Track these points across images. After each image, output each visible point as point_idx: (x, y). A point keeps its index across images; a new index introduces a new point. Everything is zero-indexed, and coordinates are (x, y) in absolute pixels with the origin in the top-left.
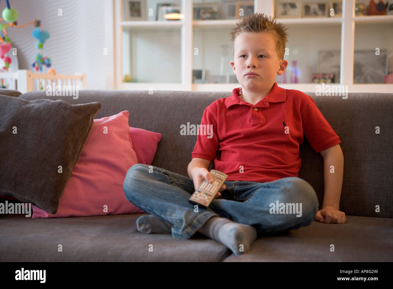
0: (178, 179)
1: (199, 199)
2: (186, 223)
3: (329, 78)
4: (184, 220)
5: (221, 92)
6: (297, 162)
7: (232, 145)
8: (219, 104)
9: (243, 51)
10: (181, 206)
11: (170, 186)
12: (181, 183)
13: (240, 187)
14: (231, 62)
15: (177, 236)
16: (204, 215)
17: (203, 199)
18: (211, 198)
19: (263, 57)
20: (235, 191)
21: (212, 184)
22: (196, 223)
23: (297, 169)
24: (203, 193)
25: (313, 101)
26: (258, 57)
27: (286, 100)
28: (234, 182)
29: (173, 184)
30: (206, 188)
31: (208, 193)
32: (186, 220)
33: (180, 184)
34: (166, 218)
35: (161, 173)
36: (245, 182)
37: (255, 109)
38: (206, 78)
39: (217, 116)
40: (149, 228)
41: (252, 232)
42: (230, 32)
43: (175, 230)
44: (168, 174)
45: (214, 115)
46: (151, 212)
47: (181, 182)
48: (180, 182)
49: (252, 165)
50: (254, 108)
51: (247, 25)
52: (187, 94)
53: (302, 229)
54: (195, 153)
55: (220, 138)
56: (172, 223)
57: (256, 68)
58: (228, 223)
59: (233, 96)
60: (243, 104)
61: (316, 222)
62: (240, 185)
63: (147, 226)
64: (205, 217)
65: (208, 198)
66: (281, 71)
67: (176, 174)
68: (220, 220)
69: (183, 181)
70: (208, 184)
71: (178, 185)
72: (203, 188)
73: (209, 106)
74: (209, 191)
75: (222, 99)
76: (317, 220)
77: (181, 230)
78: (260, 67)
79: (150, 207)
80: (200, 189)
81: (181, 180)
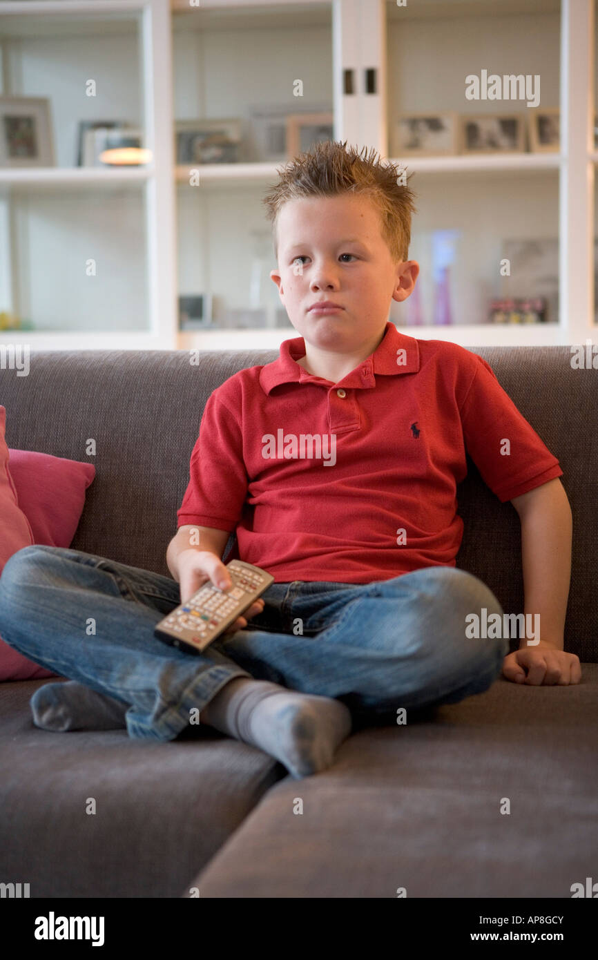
0: (141, 582)
1: (180, 630)
2: (163, 699)
3: (534, 310)
4: (158, 690)
5: (251, 351)
6: (451, 529)
7: (282, 490)
8: (244, 381)
9: (300, 247)
10: (152, 653)
11: (121, 600)
12: (149, 591)
13: (306, 597)
14: (273, 273)
15: (140, 734)
16: (212, 676)
17: (192, 628)
18: (216, 631)
19: (353, 259)
20: (291, 608)
21: (227, 595)
22: (192, 696)
23: (452, 547)
24: (196, 614)
25: (489, 369)
26: (339, 259)
27: (418, 367)
28: (289, 586)
29: (128, 596)
30: (206, 602)
31: (211, 615)
32: (165, 691)
33: (146, 595)
34: (111, 687)
35: (95, 568)
36: (319, 584)
37: (338, 393)
38: (214, 316)
39: (241, 415)
40: (66, 715)
41: (339, 716)
42: (263, 198)
43: (134, 718)
44: (116, 569)
45: (234, 412)
46: (72, 673)
47: (149, 589)
48: (146, 589)
49: (335, 539)
50: (336, 390)
51: (303, 178)
52: (162, 357)
53: (469, 702)
54: (187, 512)
55: (251, 472)
56: (126, 699)
57: (334, 289)
58: (275, 693)
59: (280, 361)
60: (308, 381)
61: (505, 684)
62: (305, 592)
63: (61, 712)
64: (214, 682)
65: (207, 629)
66: (403, 290)
67: (135, 569)
68: (253, 687)
69: (155, 587)
70: (214, 594)
71: (141, 598)
72: (199, 603)
73: (221, 387)
74: (214, 612)
75: (251, 368)
76: (508, 678)
77: (150, 718)
78: (344, 286)
79: (67, 660)
80: (191, 604)
81: (149, 585)
